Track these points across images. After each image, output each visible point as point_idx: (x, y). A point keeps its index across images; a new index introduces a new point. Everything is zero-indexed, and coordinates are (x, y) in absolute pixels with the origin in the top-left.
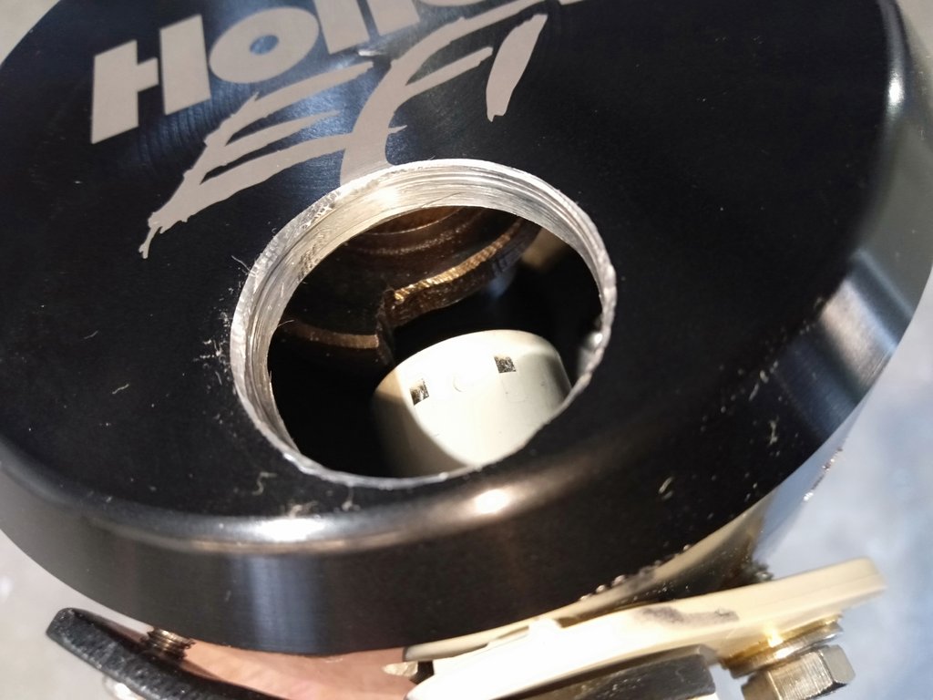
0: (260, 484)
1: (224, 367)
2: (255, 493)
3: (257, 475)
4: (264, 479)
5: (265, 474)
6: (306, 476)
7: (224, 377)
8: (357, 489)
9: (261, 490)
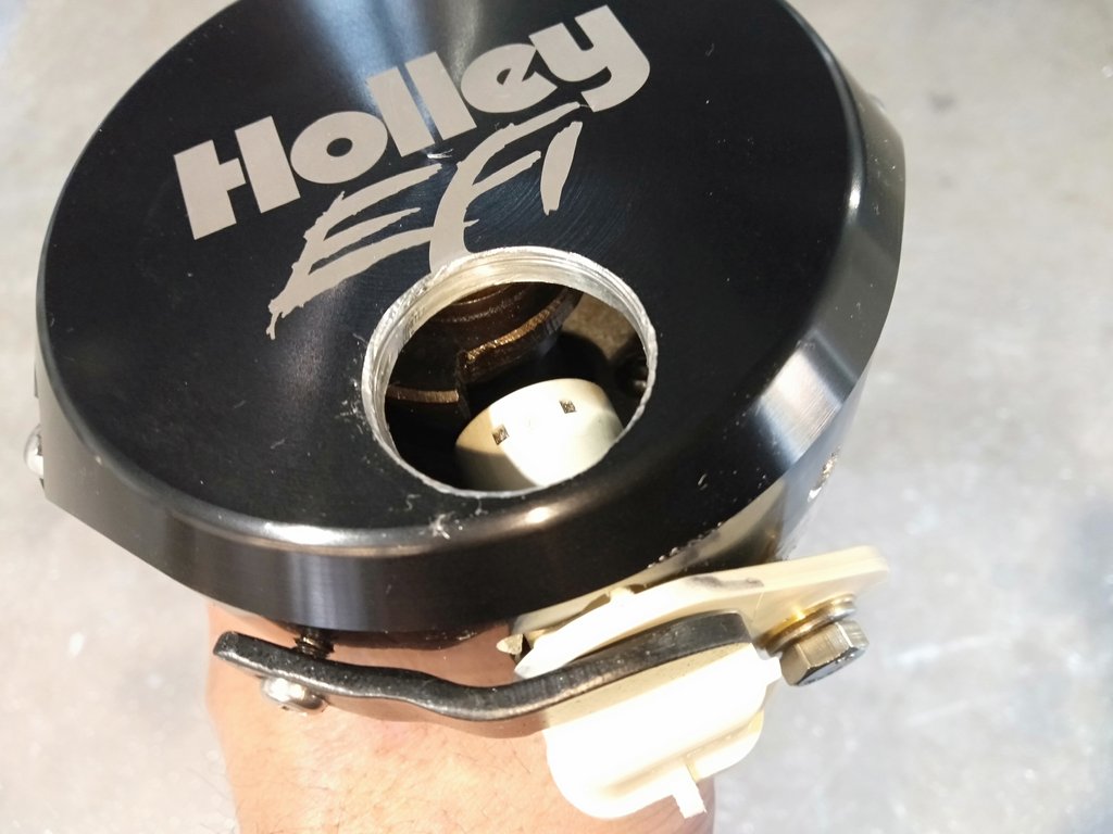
0: (408, 503)
1: (362, 421)
2: (407, 510)
3: (405, 498)
4: (411, 500)
5: (412, 496)
6: (443, 495)
7: (364, 428)
8: (484, 500)
9: (411, 507)
